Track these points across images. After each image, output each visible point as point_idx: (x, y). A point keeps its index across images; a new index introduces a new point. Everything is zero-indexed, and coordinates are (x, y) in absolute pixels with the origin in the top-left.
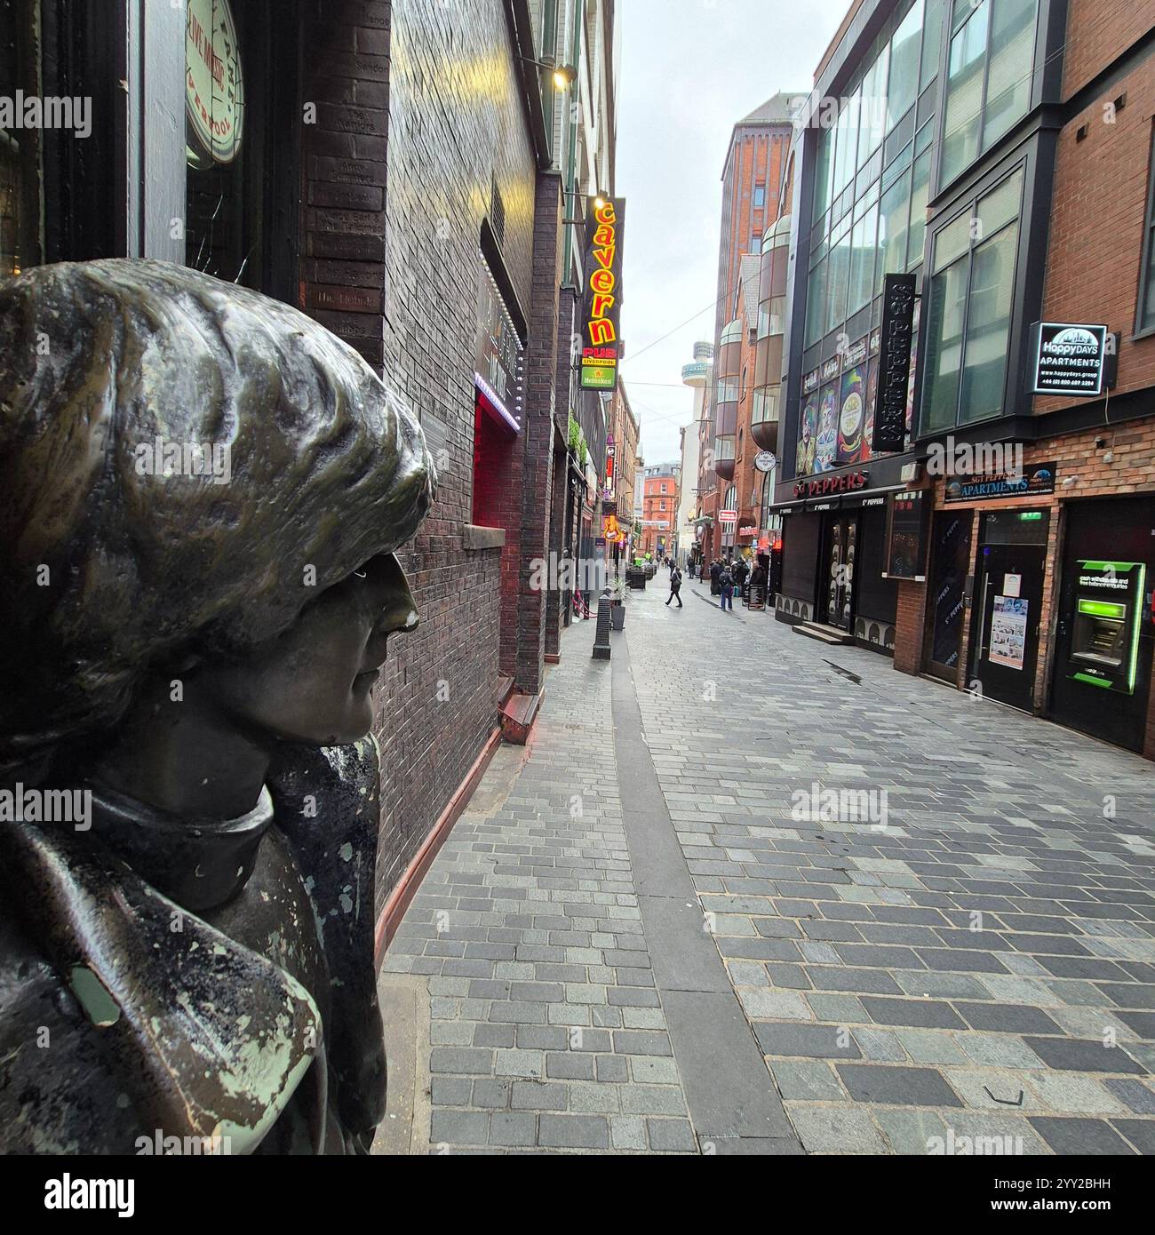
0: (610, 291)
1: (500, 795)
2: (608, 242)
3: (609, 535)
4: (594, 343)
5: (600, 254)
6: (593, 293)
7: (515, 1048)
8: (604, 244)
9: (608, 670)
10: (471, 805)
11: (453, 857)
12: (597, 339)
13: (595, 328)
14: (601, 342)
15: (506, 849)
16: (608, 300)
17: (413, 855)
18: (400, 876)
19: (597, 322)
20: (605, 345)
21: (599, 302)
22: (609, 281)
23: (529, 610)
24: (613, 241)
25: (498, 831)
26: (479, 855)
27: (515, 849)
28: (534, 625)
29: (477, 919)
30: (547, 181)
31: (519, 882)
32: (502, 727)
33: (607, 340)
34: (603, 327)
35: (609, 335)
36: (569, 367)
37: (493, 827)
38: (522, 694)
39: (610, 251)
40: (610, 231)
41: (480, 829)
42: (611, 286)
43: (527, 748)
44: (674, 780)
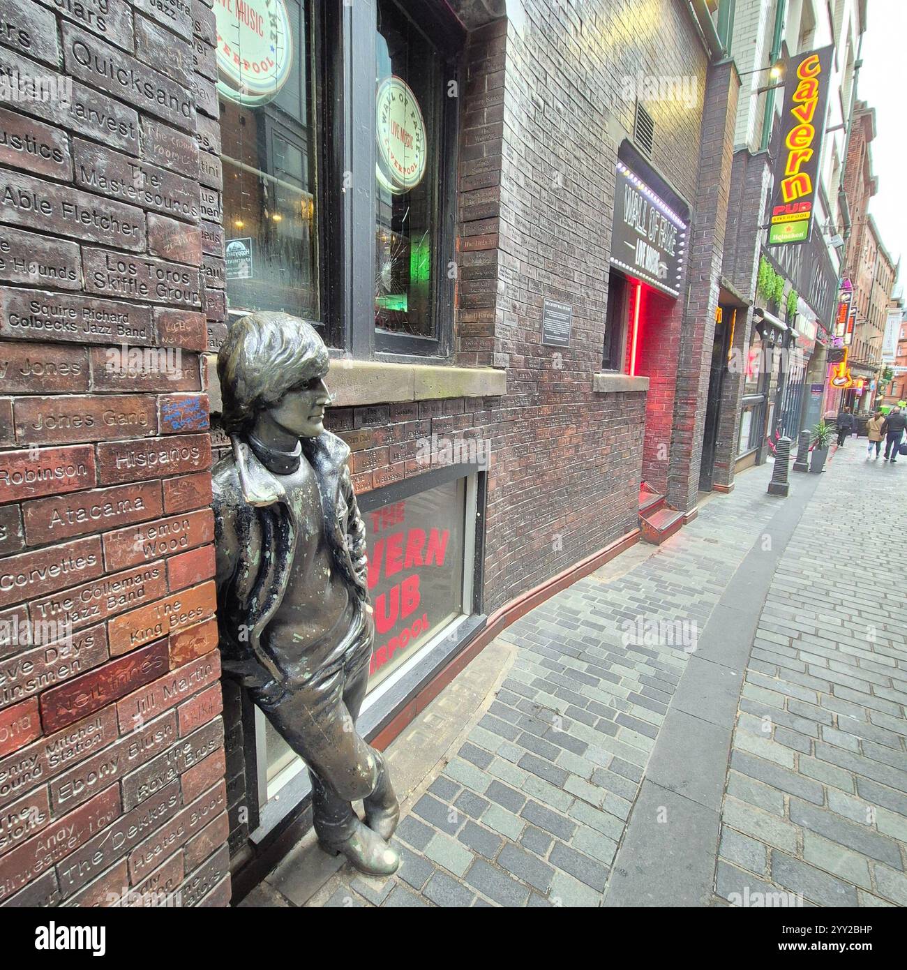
0: (808, 145)
1: (620, 572)
2: (809, 96)
3: (837, 382)
4: (786, 200)
5: (799, 111)
6: (789, 151)
7: (552, 695)
8: (805, 100)
9: (780, 503)
10: (595, 573)
11: (567, 597)
12: (789, 195)
13: (788, 185)
14: (795, 197)
15: (606, 603)
16: (805, 154)
17: (534, 586)
18: (520, 594)
19: (791, 179)
20: (799, 200)
21: (795, 158)
22: (808, 135)
23: (682, 443)
24: (815, 93)
25: (607, 592)
26: (585, 601)
27: (612, 605)
28: (687, 456)
29: (566, 632)
30: (719, 71)
31: (602, 621)
32: (641, 528)
33: (801, 194)
34: (798, 183)
35: (804, 189)
36: (757, 228)
37: (604, 589)
38: (670, 509)
39: (810, 106)
40: (812, 84)
41: (594, 588)
42: (809, 140)
43: (660, 548)
44: (786, 595)
